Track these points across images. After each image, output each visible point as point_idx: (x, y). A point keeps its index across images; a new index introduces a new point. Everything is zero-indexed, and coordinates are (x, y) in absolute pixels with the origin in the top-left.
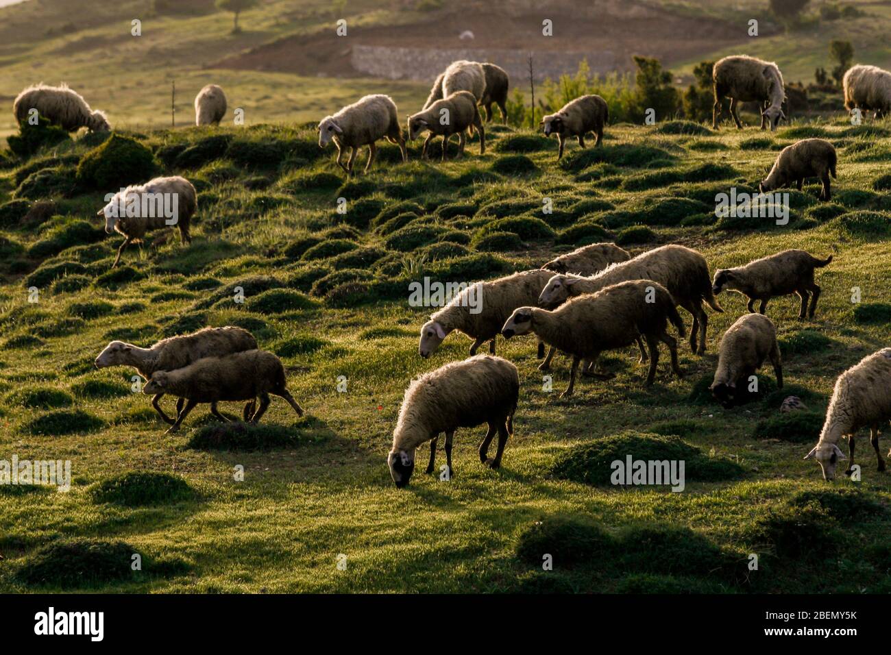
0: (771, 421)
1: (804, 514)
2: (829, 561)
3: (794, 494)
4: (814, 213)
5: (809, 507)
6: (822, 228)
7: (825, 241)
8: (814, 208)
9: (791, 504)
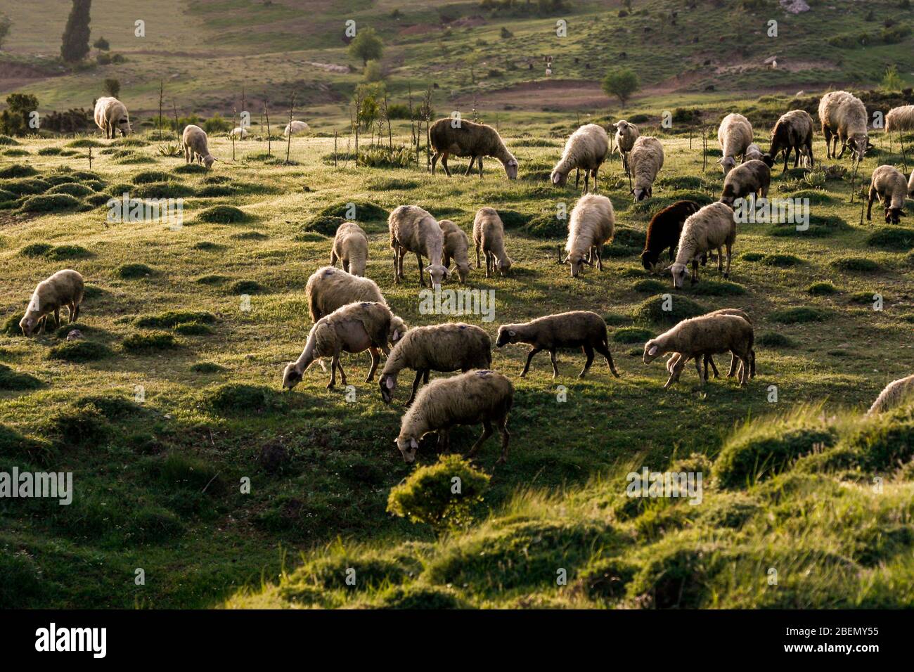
0: (60, 347)
1: (83, 413)
2: (101, 447)
3: (77, 399)
4: (90, 200)
5: (87, 408)
6: (96, 211)
7: (98, 220)
8: (91, 197)
9: (74, 406)
